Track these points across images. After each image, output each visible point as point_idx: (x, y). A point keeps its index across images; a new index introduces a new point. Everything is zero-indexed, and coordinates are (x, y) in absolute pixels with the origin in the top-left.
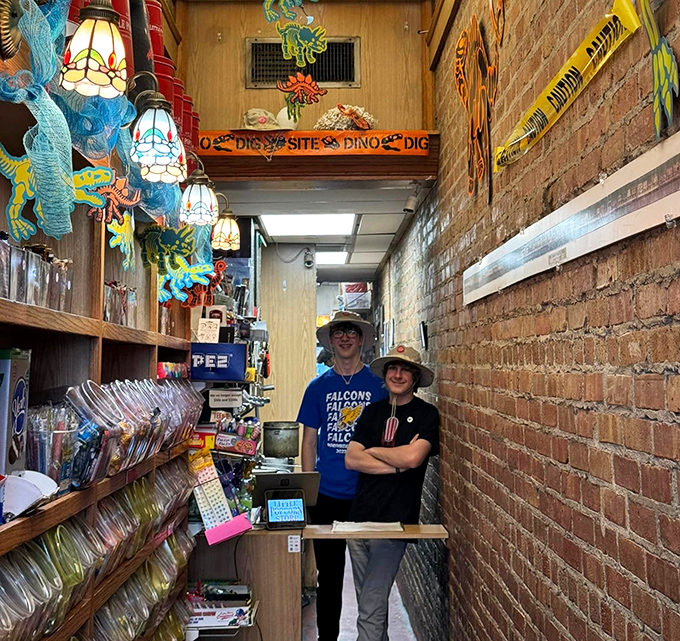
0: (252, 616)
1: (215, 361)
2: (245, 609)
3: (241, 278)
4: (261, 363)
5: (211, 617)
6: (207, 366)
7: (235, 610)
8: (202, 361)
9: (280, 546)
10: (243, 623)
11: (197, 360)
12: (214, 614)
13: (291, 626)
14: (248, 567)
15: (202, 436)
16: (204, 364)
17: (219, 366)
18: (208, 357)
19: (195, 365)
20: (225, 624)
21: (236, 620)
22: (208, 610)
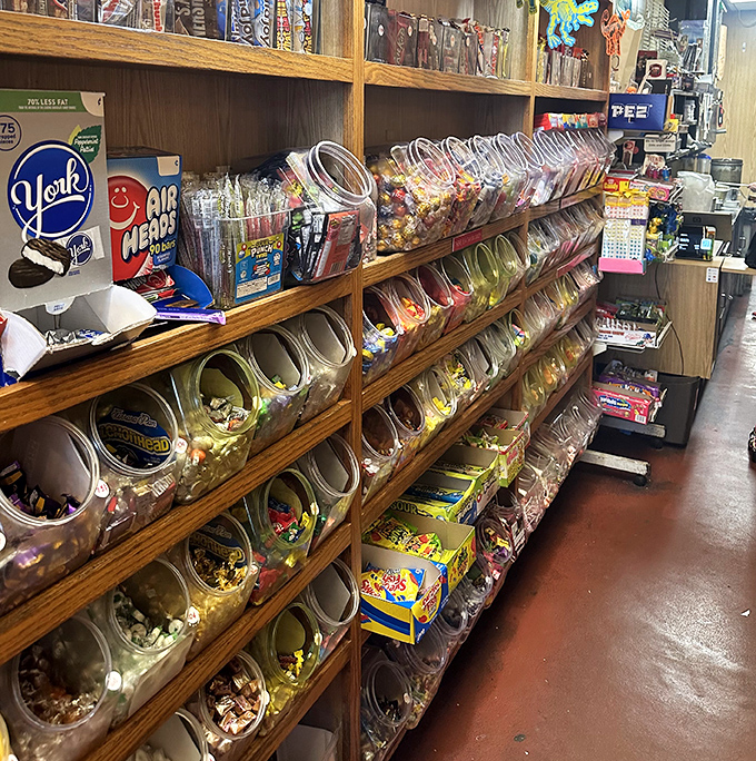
0: (659, 339)
1: (634, 112)
2: (652, 334)
3: (695, 39)
4: (711, 112)
5: (620, 336)
6: (626, 116)
7: (643, 334)
8: (621, 112)
9: (699, 275)
10: (650, 345)
11: (616, 110)
12: (622, 334)
13: (704, 342)
14: (667, 289)
15: (617, 181)
16: (623, 114)
17: (638, 116)
18: (627, 107)
19: (614, 115)
20: (633, 343)
21: (642, 342)
22: (618, 330)
